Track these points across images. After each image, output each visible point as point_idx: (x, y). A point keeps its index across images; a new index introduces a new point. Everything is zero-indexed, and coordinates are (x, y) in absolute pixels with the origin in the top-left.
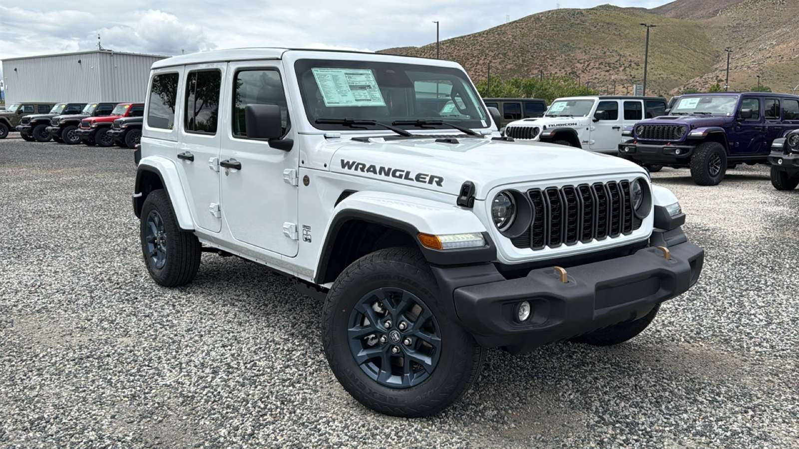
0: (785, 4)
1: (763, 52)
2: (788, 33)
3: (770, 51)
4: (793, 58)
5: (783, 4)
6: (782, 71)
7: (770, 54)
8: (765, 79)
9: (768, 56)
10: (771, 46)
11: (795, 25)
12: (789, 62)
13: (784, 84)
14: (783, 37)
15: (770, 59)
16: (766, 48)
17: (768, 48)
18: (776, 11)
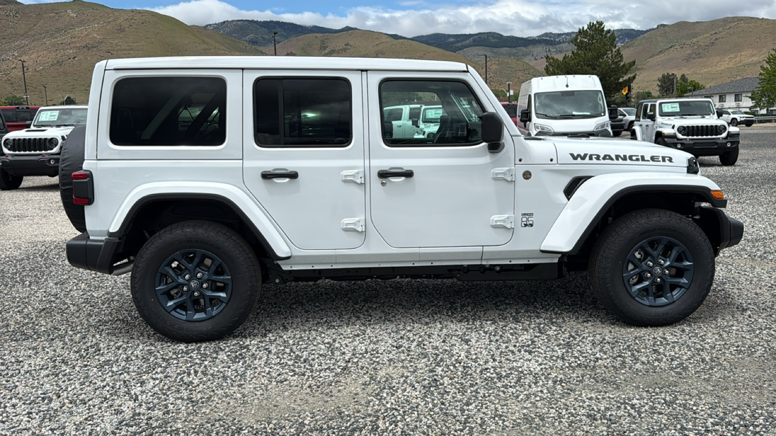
0: (19, 17)
1: (8, 62)
2: (27, 45)
3: (14, 62)
4: (38, 69)
5: (16, 16)
6: (30, 82)
7: (14, 65)
8: (15, 89)
9: (12, 66)
10: (14, 57)
11: (33, 39)
12: (35, 74)
13: (35, 94)
14: (23, 49)
15: (16, 70)
16: (9, 59)
17: (11, 59)
18: (10, 23)
